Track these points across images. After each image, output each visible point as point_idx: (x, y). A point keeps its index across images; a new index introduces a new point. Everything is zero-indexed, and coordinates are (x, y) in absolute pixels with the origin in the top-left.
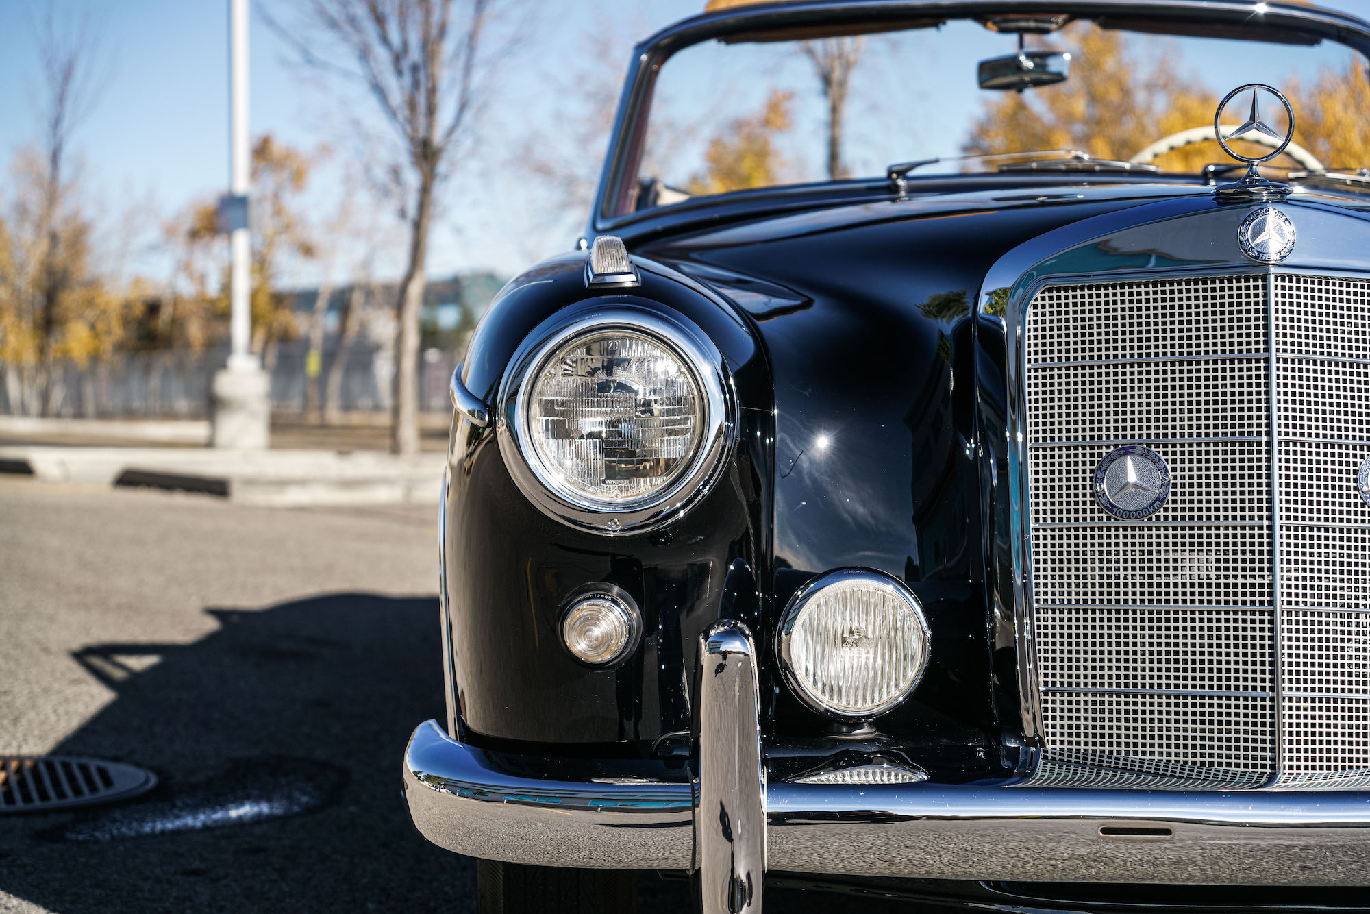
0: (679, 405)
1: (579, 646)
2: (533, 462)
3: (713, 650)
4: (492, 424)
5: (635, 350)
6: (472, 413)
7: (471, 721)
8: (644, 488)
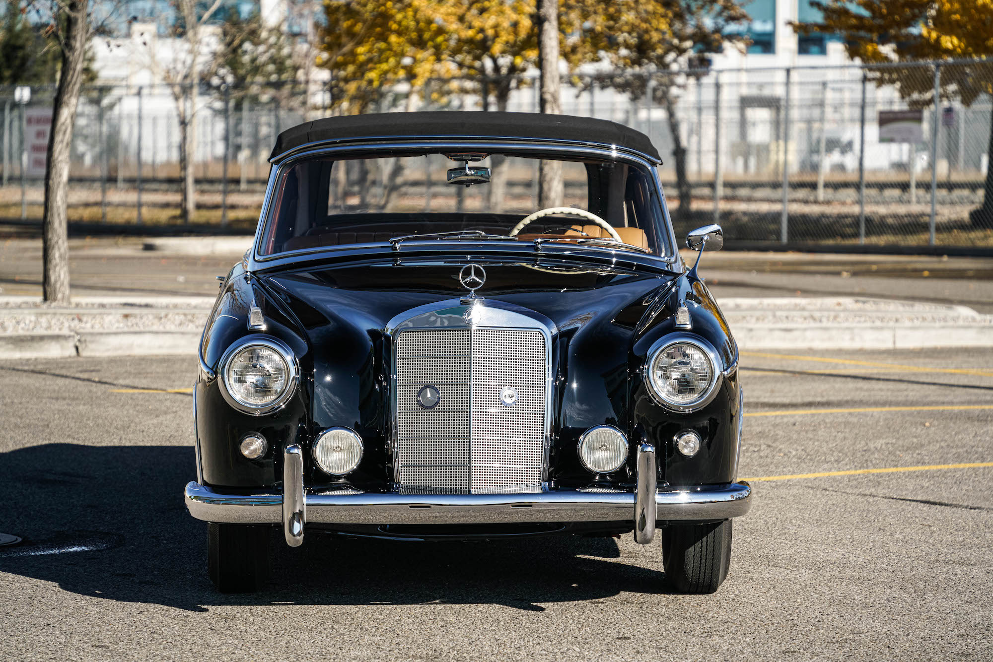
0: (279, 370)
1: (246, 453)
2: (231, 392)
3: (288, 452)
4: (216, 377)
5: (264, 353)
6: (208, 373)
7: (205, 478)
8: (269, 399)
